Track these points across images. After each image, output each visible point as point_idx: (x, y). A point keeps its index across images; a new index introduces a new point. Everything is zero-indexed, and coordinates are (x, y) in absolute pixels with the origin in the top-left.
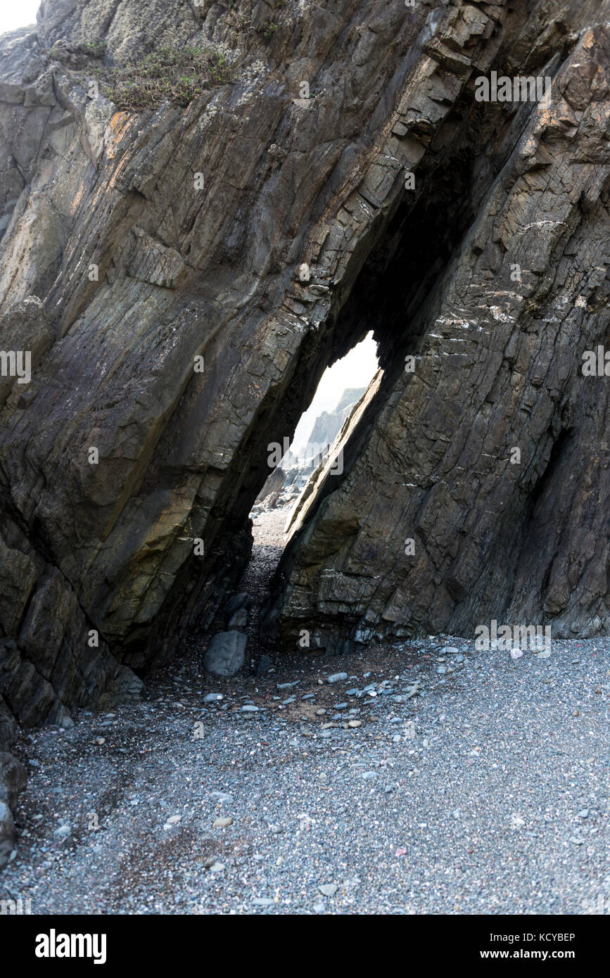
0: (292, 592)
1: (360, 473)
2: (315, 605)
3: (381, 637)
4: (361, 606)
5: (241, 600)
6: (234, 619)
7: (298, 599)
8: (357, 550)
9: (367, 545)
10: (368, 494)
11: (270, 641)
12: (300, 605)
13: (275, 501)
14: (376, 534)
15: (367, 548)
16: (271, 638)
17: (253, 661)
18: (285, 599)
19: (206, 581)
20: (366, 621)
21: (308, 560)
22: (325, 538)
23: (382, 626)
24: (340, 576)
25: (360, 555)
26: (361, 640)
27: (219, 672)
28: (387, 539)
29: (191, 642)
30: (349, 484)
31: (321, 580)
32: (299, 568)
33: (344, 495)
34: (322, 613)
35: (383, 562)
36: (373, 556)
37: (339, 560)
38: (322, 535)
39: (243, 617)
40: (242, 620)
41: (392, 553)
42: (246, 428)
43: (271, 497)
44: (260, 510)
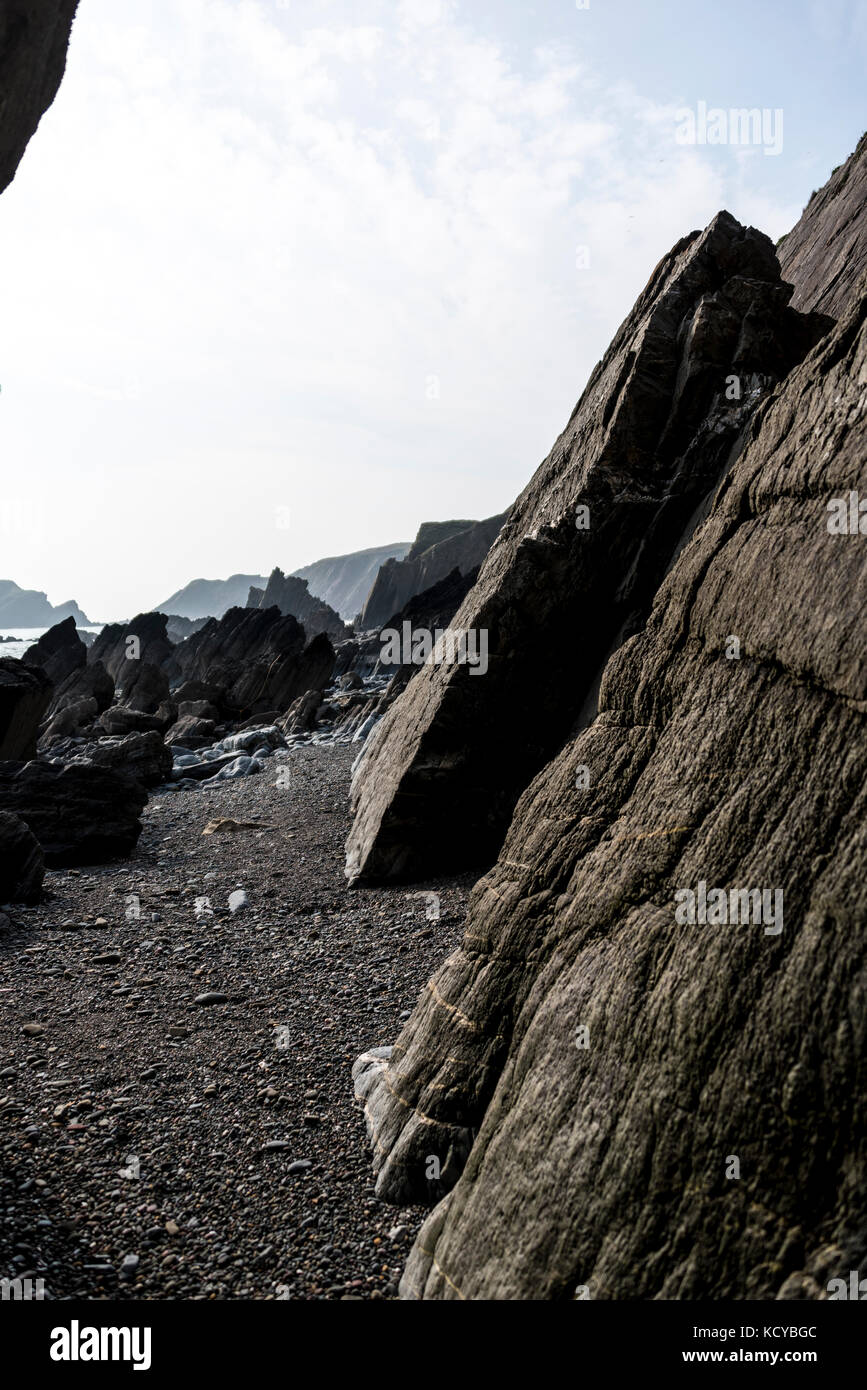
43: (304, 704)
44: (275, 742)
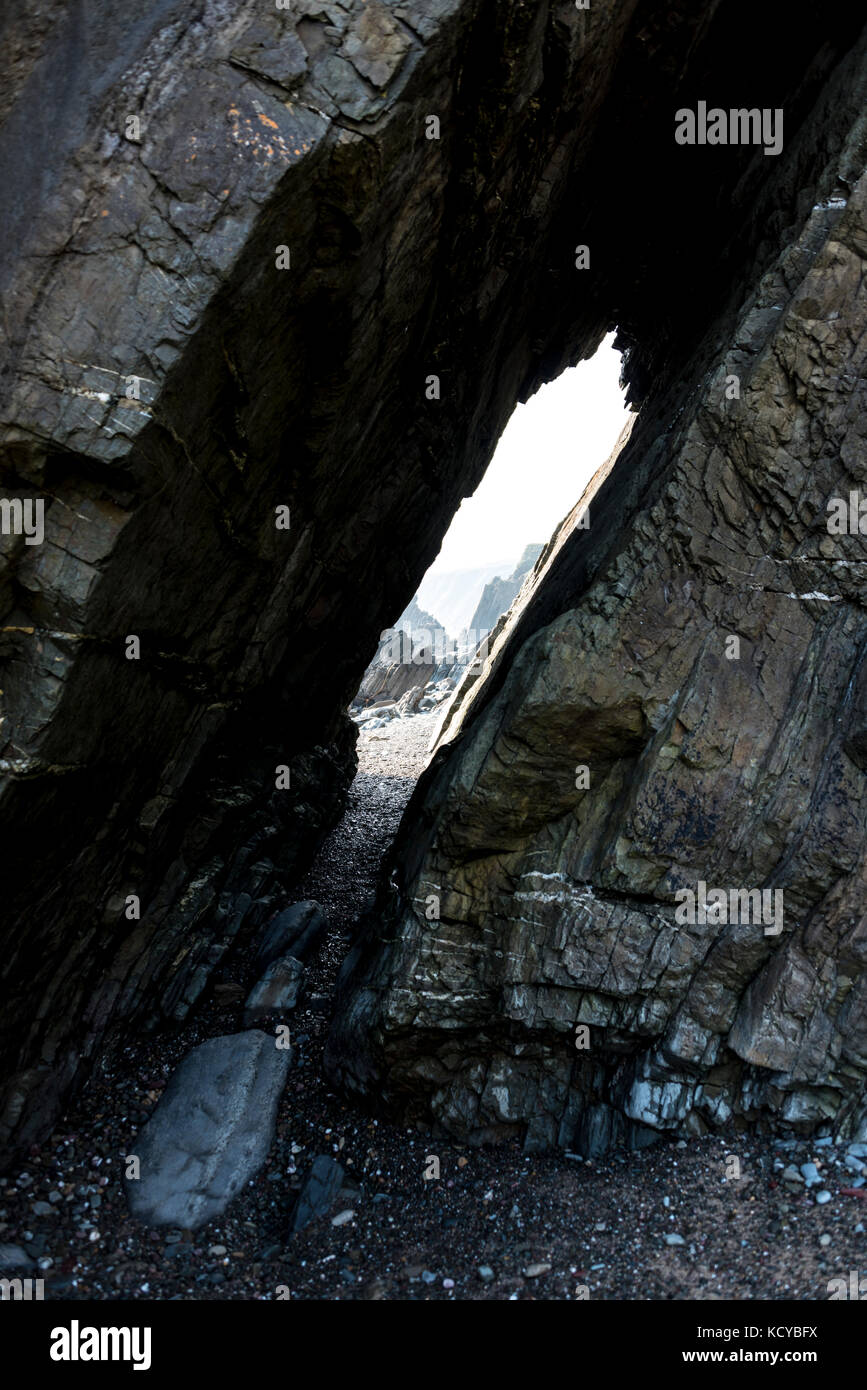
0: (419, 943)
1: (648, 555)
2: (497, 994)
3: (723, 1112)
4: (658, 1007)
5: (296, 922)
6: (263, 988)
7: (439, 967)
8: (645, 812)
9: (682, 793)
10: (679, 621)
11: (353, 1084)
12: (444, 987)
13: (418, 701)
14: (711, 759)
15: (681, 806)
16: (356, 1078)
17: (295, 1149)
18: (397, 968)
19: (192, 877)
20: (669, 1056)
21: (475, 837)
22: (533, 766)
23: (725, 1073)
24: (584, 900)
25: (658, 830)
26: (651, 1118)
27: (168, 1211)
28: (748, 776)
29: (124, 1068)
30: (611, 590)
31: (516, 907)
32: (443, 863)
33: (597, 624)
34: (521, 1023)
35: (733, 853)
36: (700, 834)
37: (581, 840)
38: (523, 756)
39: (287, 981)
40: (286, 990)
41: (770, 825)
42: (212, 287)
43: (412, 695)
44: (392, 715)
